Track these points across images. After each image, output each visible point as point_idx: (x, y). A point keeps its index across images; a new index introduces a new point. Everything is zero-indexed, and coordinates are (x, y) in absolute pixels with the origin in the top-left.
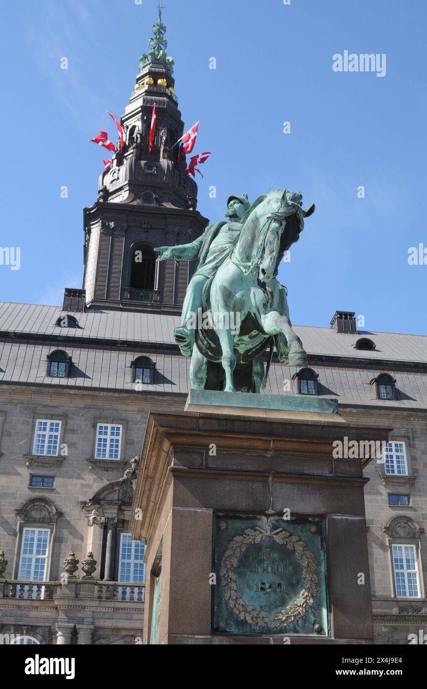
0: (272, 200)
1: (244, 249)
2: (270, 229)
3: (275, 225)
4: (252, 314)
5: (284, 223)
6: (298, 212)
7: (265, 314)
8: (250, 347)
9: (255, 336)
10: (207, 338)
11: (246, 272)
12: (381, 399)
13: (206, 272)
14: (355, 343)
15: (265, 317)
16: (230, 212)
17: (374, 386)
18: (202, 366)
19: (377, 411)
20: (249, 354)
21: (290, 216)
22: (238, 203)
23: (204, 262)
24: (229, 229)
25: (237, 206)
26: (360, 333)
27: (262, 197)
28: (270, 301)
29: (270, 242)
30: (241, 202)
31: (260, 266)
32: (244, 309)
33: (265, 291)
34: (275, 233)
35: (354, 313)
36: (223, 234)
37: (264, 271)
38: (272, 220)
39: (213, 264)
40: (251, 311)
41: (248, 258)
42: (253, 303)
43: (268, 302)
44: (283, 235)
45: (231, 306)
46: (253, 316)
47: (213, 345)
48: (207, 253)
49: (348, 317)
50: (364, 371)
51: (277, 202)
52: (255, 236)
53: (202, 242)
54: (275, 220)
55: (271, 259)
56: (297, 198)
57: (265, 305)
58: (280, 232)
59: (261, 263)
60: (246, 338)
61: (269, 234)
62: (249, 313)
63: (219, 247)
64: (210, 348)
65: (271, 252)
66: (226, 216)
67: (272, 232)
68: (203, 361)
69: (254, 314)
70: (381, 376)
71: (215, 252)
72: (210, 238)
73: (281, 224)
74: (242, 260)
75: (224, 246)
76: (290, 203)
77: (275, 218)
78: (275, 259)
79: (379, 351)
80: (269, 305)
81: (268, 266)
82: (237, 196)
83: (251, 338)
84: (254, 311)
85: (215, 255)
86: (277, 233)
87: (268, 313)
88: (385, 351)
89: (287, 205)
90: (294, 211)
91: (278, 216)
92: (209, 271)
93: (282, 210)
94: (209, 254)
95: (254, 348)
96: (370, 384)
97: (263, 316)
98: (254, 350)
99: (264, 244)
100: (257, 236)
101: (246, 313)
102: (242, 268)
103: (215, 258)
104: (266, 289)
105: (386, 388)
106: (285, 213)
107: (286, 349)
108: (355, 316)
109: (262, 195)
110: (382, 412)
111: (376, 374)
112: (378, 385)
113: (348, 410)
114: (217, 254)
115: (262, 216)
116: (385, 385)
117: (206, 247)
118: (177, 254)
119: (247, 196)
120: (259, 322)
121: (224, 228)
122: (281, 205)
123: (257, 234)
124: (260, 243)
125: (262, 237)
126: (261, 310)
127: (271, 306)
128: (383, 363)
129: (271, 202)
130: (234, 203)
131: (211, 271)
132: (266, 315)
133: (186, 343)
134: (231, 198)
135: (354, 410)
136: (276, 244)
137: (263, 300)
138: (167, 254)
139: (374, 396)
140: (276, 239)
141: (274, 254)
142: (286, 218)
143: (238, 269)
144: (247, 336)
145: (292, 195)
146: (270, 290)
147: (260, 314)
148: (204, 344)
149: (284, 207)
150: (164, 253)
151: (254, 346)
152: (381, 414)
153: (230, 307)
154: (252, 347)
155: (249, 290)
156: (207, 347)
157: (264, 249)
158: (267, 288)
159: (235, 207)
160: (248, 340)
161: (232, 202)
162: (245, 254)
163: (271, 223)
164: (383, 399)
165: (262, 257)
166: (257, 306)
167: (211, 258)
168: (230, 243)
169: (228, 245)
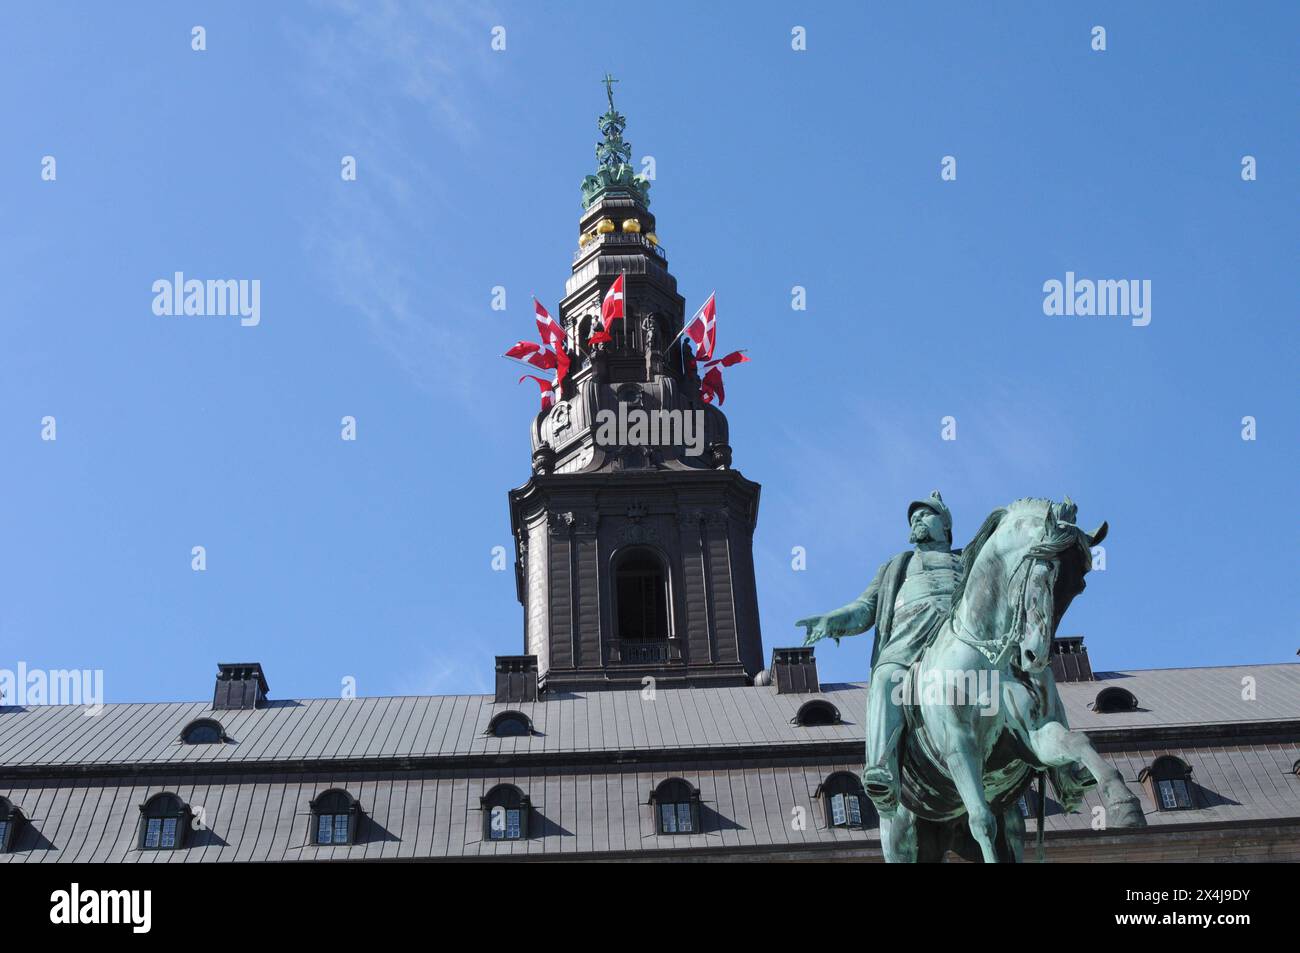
0: (1024, 520)
1: (980, 613)
2: (1033, 577)
3: (1039, 569)
4: (1011, 731)
5: (1056, 564)
6: (1080, 541)
7: (1037, 729)
8: (1004, 787)
9: (1015, 769)
10: (920, 781)
11: (992, 657)
12: (1167, 811)
13: (901, 656)
14: (1093, 699)
15: (1037, 736)
16: (919, 532)
17: (1148, 784)
19: (1163, 836)
20: (1004, 800)
21: (1067, 549)
22: (929, 514)
23: (889, 636)
24: (926, 567)
25: (928, 519)
26: (1099, 677)
27: (996, 512)
28: (1042, 704)
29: (1035, 600)
30: (934, 510)
31: (1021, 645)
32: (995, 725)
33: (1029, 686)
34: (1043, 583)
35: (1082, 638)
36: (916, 578)
37: (1030, 655)
38: (1032, 560)
39: (909, 639)
40: (1007, 726)
41: (989, 631)
42: (1012, 713)
43: (1038, 706)
44: (1057, 584)
45: (971, 722)
46: (1013, 734)
47: (932, 792)
48: (892, 616)
49: (1071, 647)
50: (1122, 757)
51: (1036, 526)
52: (998, 589)
53: (876, 597)
54: (1040, 560)
55: (1041, 631)
56: (1069, 513)
57: (1034, 713)
58: (1052, 580)
59: (1021, 639)
60: (998, 774)
61: (1031, 585)
62: (1005, 730)
63: (914, 603)
64: (927, 798)
65: (1040, 617)
66: (912, 541)
67: (1037, 582)
68: (907, 820)
69: (1015, 731)
70: (1159, 763)
71: (908, 615)
72: (891, 588)
73: (1051, 567)
74: (978, 633)
75: (923, 601)
76: (1062, 524)
77: (1039, 555)
78: (1049, 631)
79: (1146, 711)
80: (1040, 711)
81: (1036, 642)
82: (925, 501)
83: (1005, 773)
84: (1014, 724)
85: (909, 620)
86: (1047, 582)
87: (1041, 727)
88: (1159, 710)
89: (1058, 531)
90: (1070, 539)
91: (1046, 552)
92: (905, 654)
93: (1048, 541)
94: (895, 620)
95: (1010, 789)
96: (1139, 781)
97: (1032, 734)
98: (1011, 792)
99: (1023, 605)
100: (1001, 589)
101: (1000, 731)
102: (982, 649)
103: (910, 628)
104: (1030, 683)
105: (1173, 787)
106: (1057, 546)
107: (1074, 785)
108: (1085, 643)
109: (996, 509)
110: (1174, 836)
111: (1149, 759)
112: (1156, 781)
114: (913, 618)
115: (1008, 551)
116: (1171, 780)
117: (887, 607)
118: (838, 627)
119: (939, 496)
120: (1027, 744)
121: (914, 564)
122: (1047, 530)
123: (1001, 585)
124: (1013, 602)
125: (1016, 592)
126: (1029, 722)
127: (1045, 714)
128: (1161, 735)
129: (1024, 526)
130: (922, 515)
131: (909, 652)
132: (1040, 731)
133: (888, 796)
134: (915, 507)
136: (1046, 604)
137: (1027, 705)
138: (820, 630)
139: (1151, 805)
140: (1046, 594)
141: (1046, 620)
142: (1060, 555)
143: (973, 651)
144: (1001, 771)
145: (1060, 507)
146: (1038, 683)
147: (1026, 730)
148: (913, 792)
149: (1053, 534)
150: (814, 629)
151: (1011, 784)
152: (1173, 841)
153: (969, 723)
154: (1007, 788)
156: (922, 796)
157: (1024, 614)
158: (1032, 680)
159: (925, 522)
160: (1003, 776)
161: (917, 513)
162: (983, 622)
163: (1031, 564)
164: (1170, 810)
165: (1022, 629)
166: (1018, 717)
167: (903, 626)
168: (933, 594)
169: (930, 600)
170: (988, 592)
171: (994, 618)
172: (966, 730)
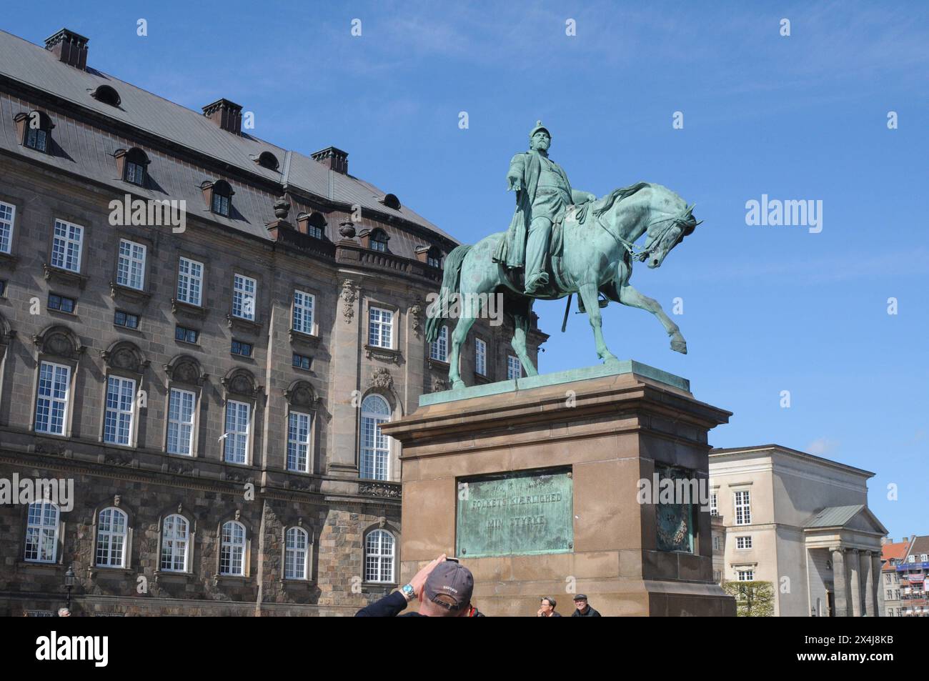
0: (670, 201)
2: (671, 230)
3: (677, 229)
4: (612, 282)
7: (626, 287)
11: (632, 252)
12: (127, 181)
17: (121, 161)
18: (491, 287)
22: (547, 137)
23: (534, 198)
24: (551, 169)
25: (546, 139)
29: (668, 240)
33: (628, 267)
34: (674, 235)
36: (548, 173)
37: (656, 262)
39: (549, 207)
40: (614, 280)
41: (626, 236)
42: (620, 276)
45: (603, 272)
48: (536, 190)
50: (107, 136)
51: (678, 208)
52: (639, 221)
53: (523, 172)
54: (679, 225)
55: (663, 254)
57: (627, 279)
59: (651, 252)
61: (669, 233)
62: (611, 280)
65: (666, 248)
67: (672, 233)
68: (494, 283)
69: (614, 283)
70: (133, 151)
71: (546, 193)
72: (536, 172)
74: (621, 235)
81: (660, 258)
84: (617, 280)
85: (549, 196)
86: (678, 236)
91: (684, 224)
93: (685, 219)
94: (539, 192)
96: (115, 156)
97: (622, 288)
99: (661, 239)
102: (625, 245)
103: (548, 201)
105: (136, 168)
106: (690, 224)
111: (128, 147)
112: (127, 162)
113: (88, 187)
115: (656, 210)
116: (136, 165)
117: (535, 182)
121: (543, 163)
122: (685, 213)
123: (642, 220)
124: (653, 234)
126: (624, 282)
128: (133, 132)
129: (671, 204)
130: (544, 136)
131: (552, 215)
135: (96, 190)
136: (671, 244)
137: (627, 274)
139: (119, 175)
140: (674, 240)
143: (618, 242)
147: (621, 285)
149: (686, 216)
155: (618, 262)
157: (659, 243)
158: (630, 264)
161: (542, 134)
163: (673, 224)
164: (130, 182)
166: (621, 278)
167: (546, 198)
168: (559, 187)
169: (558, 190)
170: (634, 220)
171: (631, 231)
172: (599, 275)
